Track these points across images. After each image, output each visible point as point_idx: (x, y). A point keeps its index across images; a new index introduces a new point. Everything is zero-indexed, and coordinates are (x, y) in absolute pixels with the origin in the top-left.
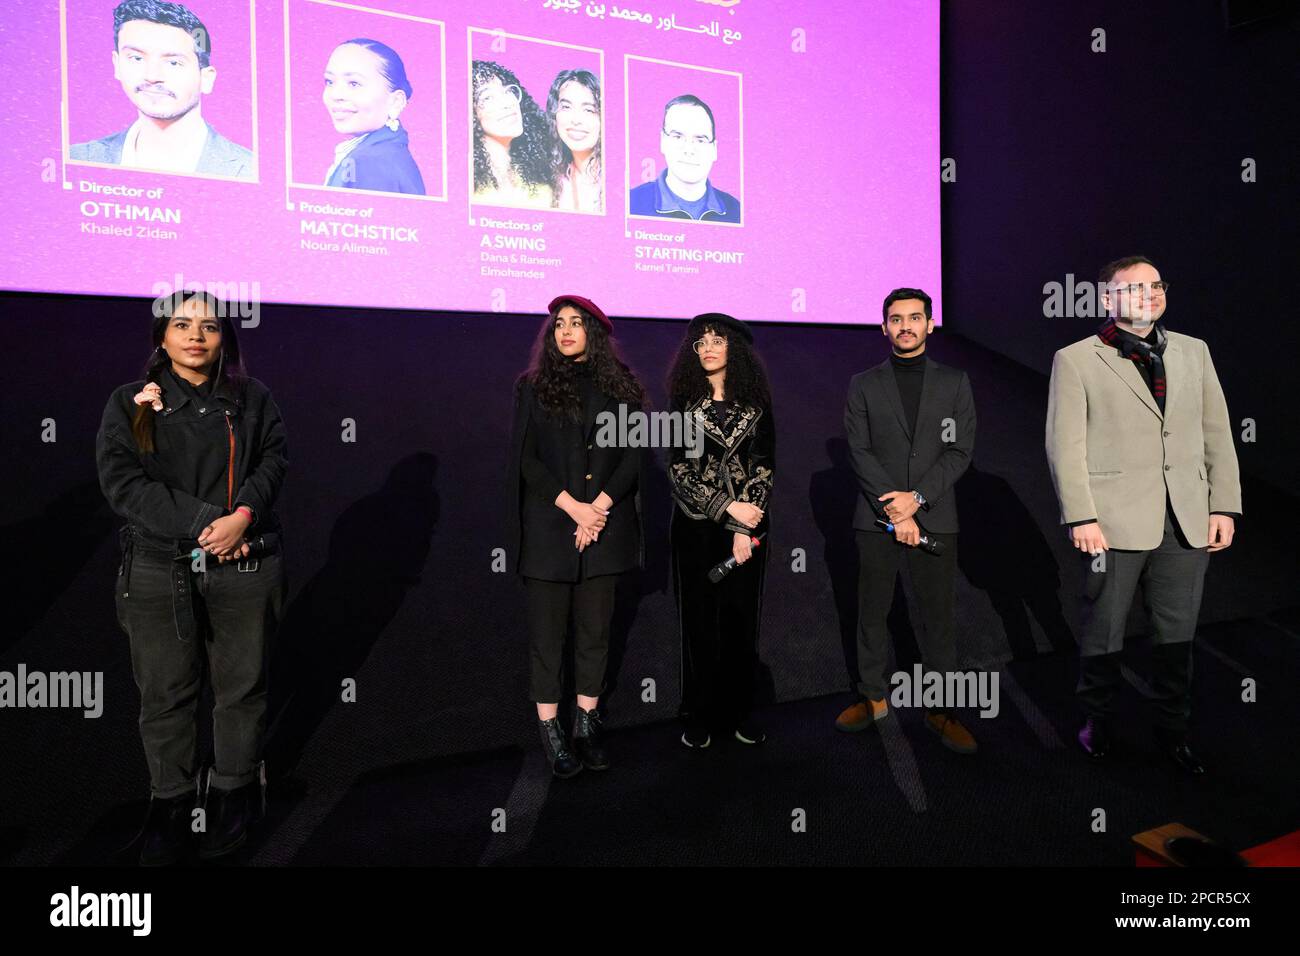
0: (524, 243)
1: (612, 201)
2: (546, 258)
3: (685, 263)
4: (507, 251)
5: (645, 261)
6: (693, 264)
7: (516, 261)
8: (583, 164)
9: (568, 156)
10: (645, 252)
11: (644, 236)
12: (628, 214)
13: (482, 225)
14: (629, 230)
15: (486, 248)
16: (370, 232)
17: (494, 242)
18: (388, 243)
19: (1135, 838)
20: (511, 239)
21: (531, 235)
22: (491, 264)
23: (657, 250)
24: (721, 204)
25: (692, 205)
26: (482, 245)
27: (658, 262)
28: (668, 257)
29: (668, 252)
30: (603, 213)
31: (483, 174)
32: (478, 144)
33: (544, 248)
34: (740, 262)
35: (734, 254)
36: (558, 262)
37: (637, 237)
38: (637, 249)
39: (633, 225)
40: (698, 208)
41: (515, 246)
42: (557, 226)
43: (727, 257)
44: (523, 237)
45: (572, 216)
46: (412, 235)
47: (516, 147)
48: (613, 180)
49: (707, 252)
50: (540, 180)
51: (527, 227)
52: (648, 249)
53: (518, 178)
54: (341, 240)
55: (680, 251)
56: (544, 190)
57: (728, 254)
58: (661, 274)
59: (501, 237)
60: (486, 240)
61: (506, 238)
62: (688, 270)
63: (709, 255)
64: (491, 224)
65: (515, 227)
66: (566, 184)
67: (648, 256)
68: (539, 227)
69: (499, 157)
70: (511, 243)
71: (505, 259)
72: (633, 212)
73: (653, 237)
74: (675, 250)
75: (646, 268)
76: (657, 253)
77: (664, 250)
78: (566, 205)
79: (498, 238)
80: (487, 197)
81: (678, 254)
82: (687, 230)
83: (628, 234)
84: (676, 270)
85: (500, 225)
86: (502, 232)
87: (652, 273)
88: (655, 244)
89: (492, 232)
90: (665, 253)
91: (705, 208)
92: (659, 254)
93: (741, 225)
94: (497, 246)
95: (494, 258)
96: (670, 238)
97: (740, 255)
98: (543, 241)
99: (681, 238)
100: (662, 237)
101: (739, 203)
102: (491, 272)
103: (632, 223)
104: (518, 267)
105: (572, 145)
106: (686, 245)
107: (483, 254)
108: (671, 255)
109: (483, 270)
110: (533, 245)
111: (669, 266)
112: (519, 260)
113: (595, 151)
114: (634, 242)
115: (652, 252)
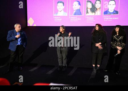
0: (91, 19)
1: (102, 13)
3: (110, 19)
4: (89, 20)
6: (111, 19)
8: (98, 10)
9: (97, 9)
12: (103, 15)
16: (76, 19)
18: (78, 20)
24: (116, 12)
25: (112, 13)
27: (107, 20)
30: (100, 15)
31: (87, 12)
32: (87, 9)
36: (95, 21)
39: (104, 16)
42: (95, 17)
43: (116, 18)
46: (80, 19)
47: (91, 9)
48: (102, 11)
50: (93, 12)
53: (91, 12)
54: (74, 20)
56: (94, 13)
60: (87, 19)
63: (113, 18)
64: (88, 17)
65: (90, 17)
66: (96, 12)
69: (89, 10)
70: (90, 19)
73: (106, 17)
78: (96, 14)
80: (88, 14)
87: (106, 21)
89: (88, 18)
90: (108, 19)
93: (118, 14)
96: (108, 17)
97: (118, 18)
98: (93, 18)
104: (91, 21)
105: (97, 8)
106: (111, 17)
109: (87, 22)
113: (100, 8)
114: (104, 18)
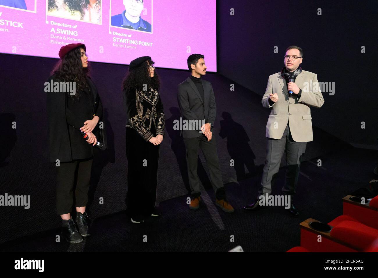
0: (69, 32)
1: (105, 20)
2: (78, 39)
3: (132, 45)
4: (61, 35)
5: (117, 43)
6: (134, 45)
7: (65, 39)
8: (93, 5)
9: (87, 1)
10: (117, 40)
11: (116, 34)
12: (110, 25)
13: (51, 24)
14: (111, 31)
15: (53, 33)
16: (1, 22)
17: (56, 31)
18: (9, 27)
19: (301, 224)
20: (64, 30)
21: (71, 29)
22: (54, 39)
23: (121, 39)
24: (145, 25)
25: (135, 24)
26: (51, 32)
27: (121, 43)
28: (125, 42)
29: (125, 40)
30: (101, 24)
31: (52, 4)
33: (77, 35)
34: (151, 46)
35: (149, 43)
36: (83, 41)
37: (114, 34)
38: (114, 38)
39: (112, 30)
40: (137, 26)
41: (65, 33)
42: (82, 26)
43: (147, 44)
44: (68, 30)
45: (89, 24)
46: (20, 25)
48: (105, 12)
49: (139, 42)
50: (76, 9)
51: (70, 26)
52: (118, 39)
53: (67, 7)
55: (130, 40)
57: (147, 43)
58: (123, 48)
59: (60, 29)
60: (53, 30)
61: (61, 30)
62: (132, 47)
63: (140, 43)
64: (55, 24)
65: (65, 26)
66: (86, 12)
67: (118, 41)
68: (75, 27)
70: (64, 32)
71: (61, 38)
72: (112, 25)
73: (120, 34)
74: (128, 40)
75: (117, 46)
76: (121, 41)
77: (124, 39)
78: (87, 19)
79: (58, 30)
81: (129, 41)
82: (132, 33)
83: (110, 33)
84: (128, 47)
85: (59, 24)
86: (60, 27)
87: (119, 48)
88: (120, 37)
89: (56, 27)
90: (124, 41)
91: (139, 26)
92: (122, 41)
93: (152, 33)
94: (57, 32)
95: (56, 37)
96: (126, 35)
97: (151, 43)
98: (77, 32)
99: (130, 36)
100: (123, 35)
101: (150, 25)
102: (55, 42)
103: (112, 29)
104: (66, 41)
106: (133, 38)
107: (51, 35)
108: (126, 41)
109: (51, 42)
110: (72, 33)
111: (125, 45)
112: (67, 39)
113: (99, 1)
114: (113, 36)
115: (119, 40)
